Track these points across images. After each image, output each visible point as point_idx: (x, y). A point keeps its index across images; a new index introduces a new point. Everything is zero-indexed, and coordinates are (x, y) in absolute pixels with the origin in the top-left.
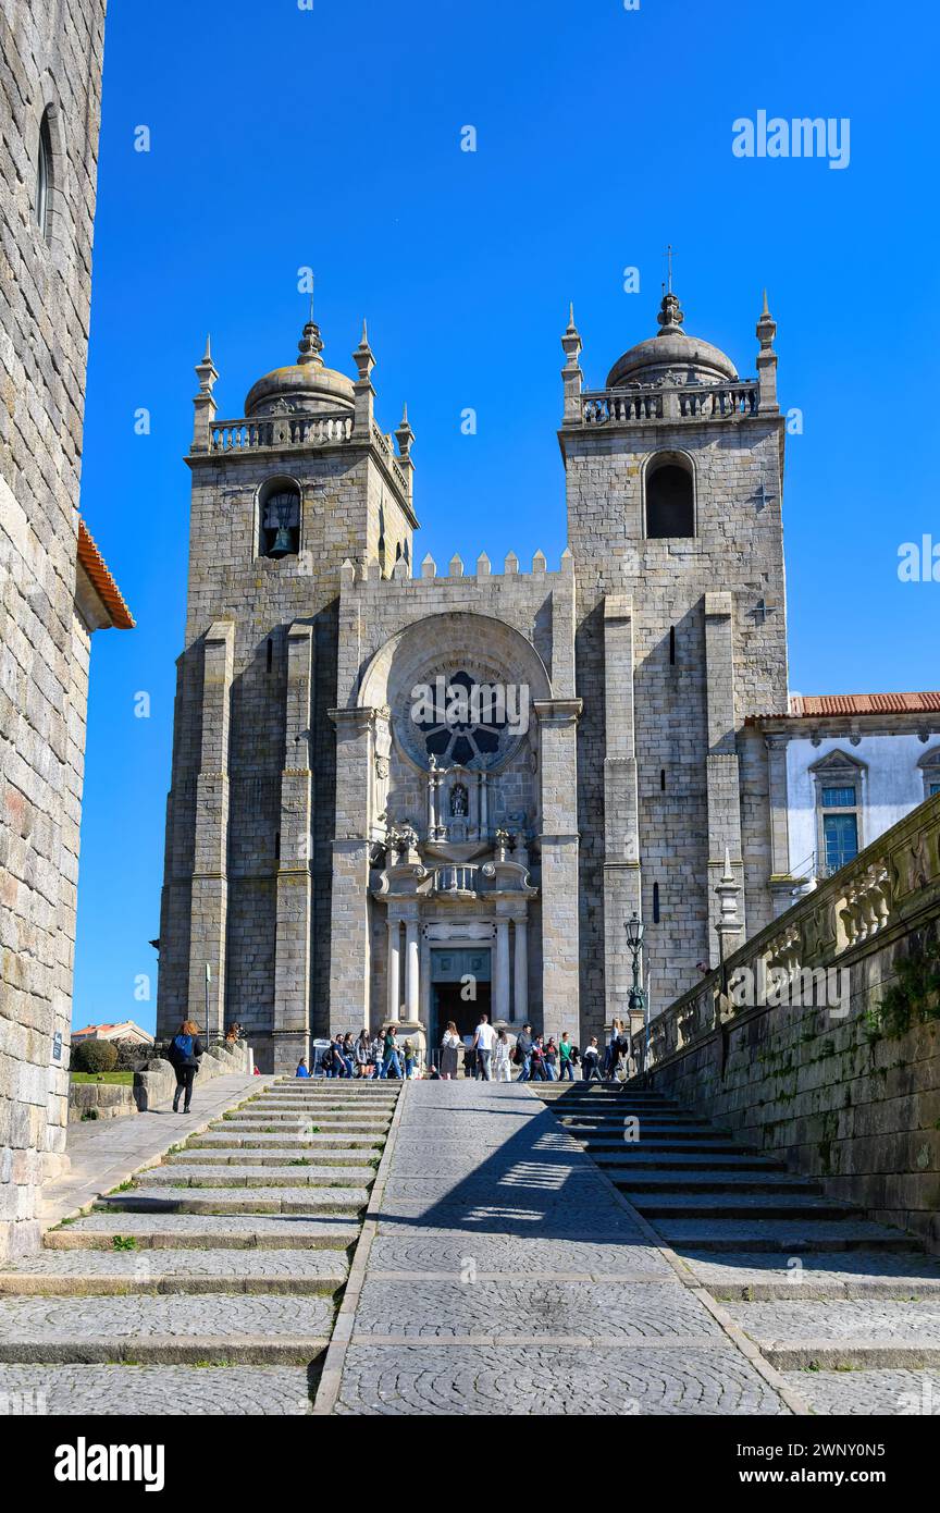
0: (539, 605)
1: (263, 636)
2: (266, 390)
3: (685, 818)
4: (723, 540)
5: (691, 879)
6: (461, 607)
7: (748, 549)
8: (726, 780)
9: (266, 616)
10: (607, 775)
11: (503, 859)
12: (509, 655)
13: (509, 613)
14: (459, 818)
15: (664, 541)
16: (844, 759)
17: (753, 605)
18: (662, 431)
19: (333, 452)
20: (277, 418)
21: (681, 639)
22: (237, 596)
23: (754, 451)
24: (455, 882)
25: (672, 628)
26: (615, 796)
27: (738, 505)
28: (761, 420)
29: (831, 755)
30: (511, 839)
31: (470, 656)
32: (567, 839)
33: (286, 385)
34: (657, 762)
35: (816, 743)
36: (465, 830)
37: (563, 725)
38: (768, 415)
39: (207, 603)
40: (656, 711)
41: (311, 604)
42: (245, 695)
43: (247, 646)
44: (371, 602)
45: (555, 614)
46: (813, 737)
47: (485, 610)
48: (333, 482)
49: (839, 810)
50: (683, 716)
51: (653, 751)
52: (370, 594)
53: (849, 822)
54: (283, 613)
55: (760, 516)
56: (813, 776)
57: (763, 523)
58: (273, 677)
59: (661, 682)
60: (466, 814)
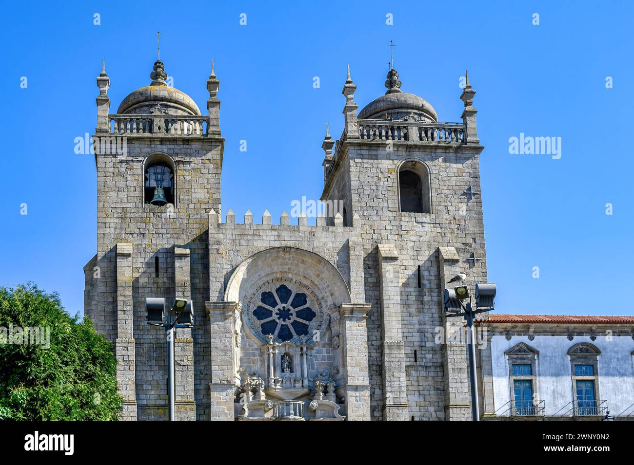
0: (340, 246)
1: (152, 254)
2: (141, 98)
3: (430, 379)
4: (447, 216)
5: (434, 415)
6: (289, 244)
7: (463, 223)
8: (459, 357)
9: (154, 242)
10: (386, 351)
11: (321, 399)
12: (318, 275)
13: (321, 250)
14: (287, 373)
15: (412, 214)
16: (525, 348)
17: (468, 256)
18: (409, 148)
19: (197, 141)
20: (155, 116)
21: (425, 273)
22: (133, 227)
23: (464, 165)
24: (292, 412)
25: (419, 266)
26: (392, 364)
27: (456, 196)
28: (470, 147)
29: (518, 345)
30: (326, 387)
31: (290, 276)
32: (363, 388)
33: (156, 96)
34: (412, 345)
35: (509, 338)
36: (292, 381)
37: (359, 320)
38: (473, 145)
39: (112, 230)
40: (410, 315)
41: (184, 236)
42: (140, 291)
43: (142, 260)
44: (230, 236)
45: (351, 252)
46: (506, 335)
47: (305, 246)
48: (196, 161)
49: (522, 378)
50: (427, 319)
51: (409, 339)
52: (229, 232)
53: (527, 384)
54: (165, 241)
55: (469, 204)
56: (507, 357)
57: (471, 208)
58: (160, 280)
59: (413, 298)
60: (292, 371)
